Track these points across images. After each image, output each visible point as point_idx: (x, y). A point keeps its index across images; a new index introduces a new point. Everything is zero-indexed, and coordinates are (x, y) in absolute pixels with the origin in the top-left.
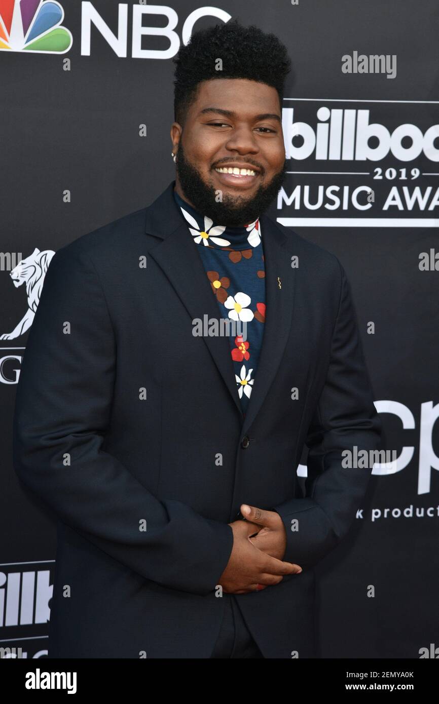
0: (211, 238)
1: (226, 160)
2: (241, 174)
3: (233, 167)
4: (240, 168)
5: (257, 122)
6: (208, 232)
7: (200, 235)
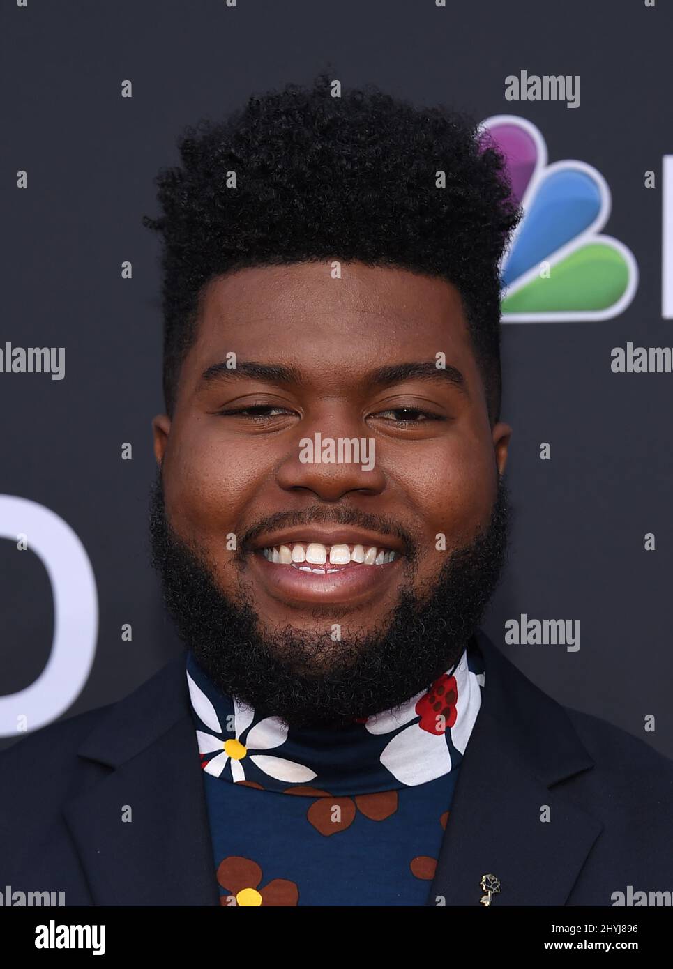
0: (254, 758)
1: (279, 519)
2: (332, 560)
3: (306, 541)
4: (328, 544)
5: (380, 391)
6: (243, 740)
7: (223, 751)
